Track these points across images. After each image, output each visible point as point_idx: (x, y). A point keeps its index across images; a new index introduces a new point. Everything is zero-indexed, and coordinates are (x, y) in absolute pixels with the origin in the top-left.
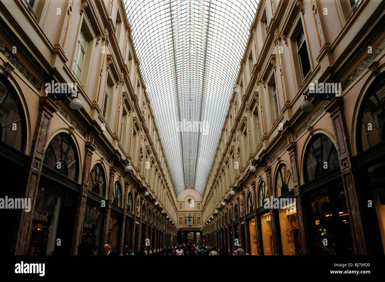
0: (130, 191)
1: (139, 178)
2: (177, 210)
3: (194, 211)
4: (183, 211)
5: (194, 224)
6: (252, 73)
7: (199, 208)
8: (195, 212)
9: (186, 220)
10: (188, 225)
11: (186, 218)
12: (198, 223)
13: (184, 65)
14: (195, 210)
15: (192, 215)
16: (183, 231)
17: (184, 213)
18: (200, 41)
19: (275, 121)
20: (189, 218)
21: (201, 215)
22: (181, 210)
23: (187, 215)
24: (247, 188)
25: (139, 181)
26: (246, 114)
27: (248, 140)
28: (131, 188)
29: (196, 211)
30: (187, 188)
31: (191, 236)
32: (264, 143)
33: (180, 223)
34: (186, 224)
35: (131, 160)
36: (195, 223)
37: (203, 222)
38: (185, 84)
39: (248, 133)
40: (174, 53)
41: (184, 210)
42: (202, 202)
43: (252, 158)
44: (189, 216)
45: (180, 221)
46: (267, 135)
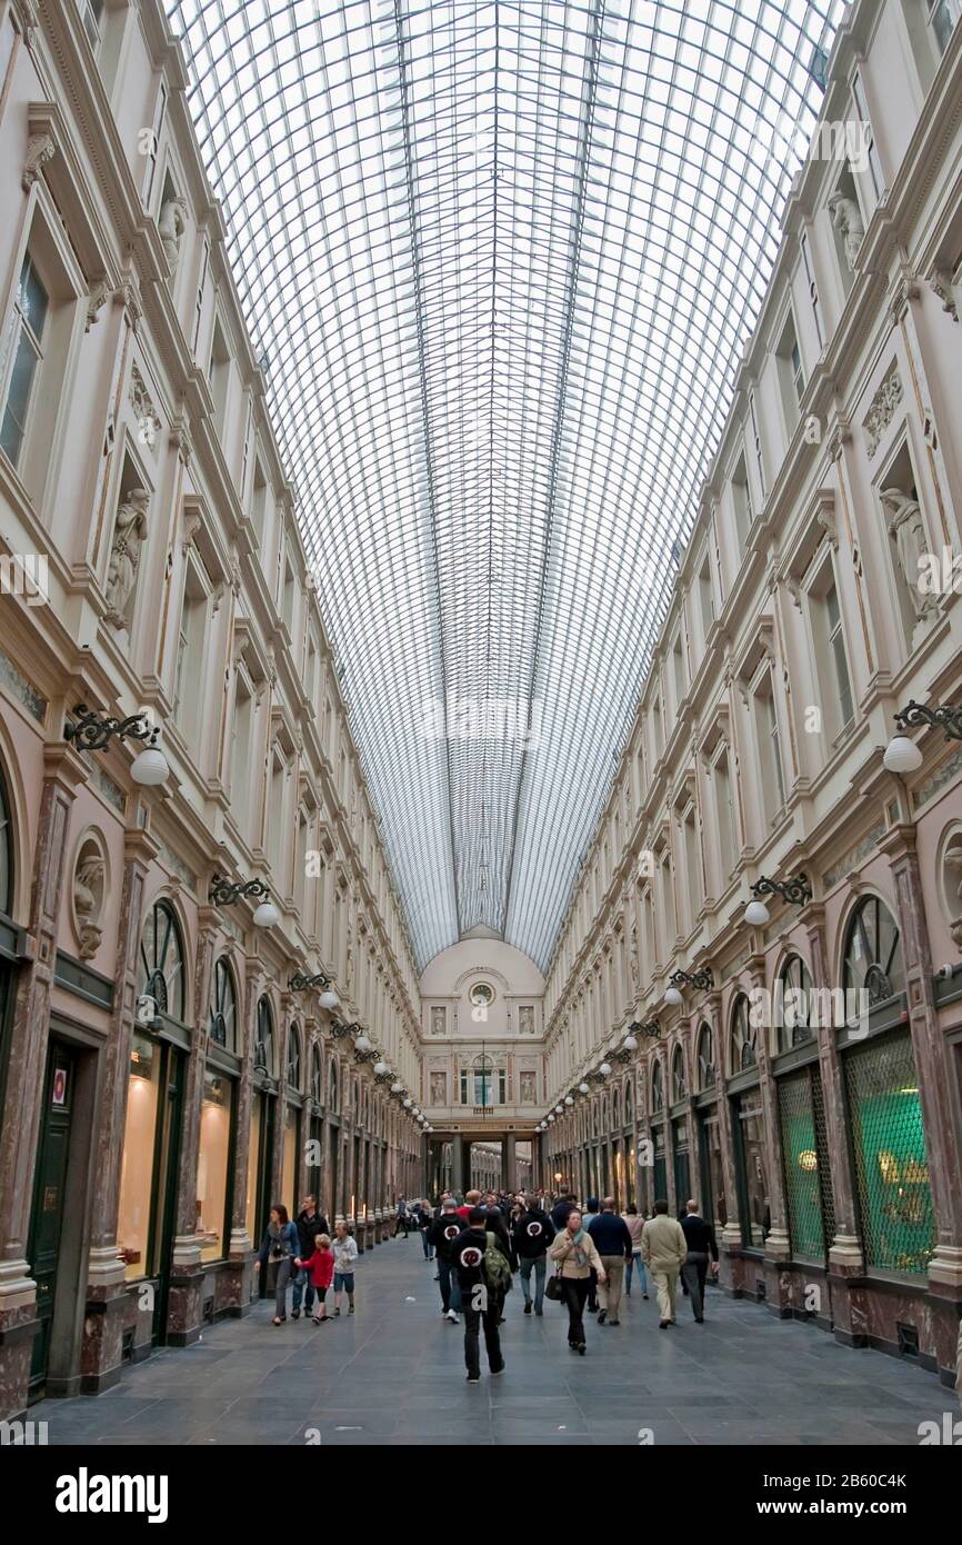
0: (265, 991)
1: (296, 942)
2: (418, 1036)
3: (504, 1042)
4: (449, 1043)
5: (502, 1101)
6: (749, 544)
7: (527, 1025)
8: (509, 1048)
9: (464, 1082)
10: (476, 1109)
11: (464, 1073)
12: (524, 1097)
13: (466, 458)
14: (509, 1036)
15: (493, 1062)
16: (449, 1137)
17: (456, 1049)
18: (537, 334)
19: (839, 738)
20: (477, 1073)
21: (539, 1059)
22: (440, 1037)
23: (472, 1063)
24: (728, 981)
25: (296, 951)
26: (722, 694)
27: (732, 794)
28: (268, 979)
29: (515, 1042)
30: (467, 935)
31: (489, 1161)
32: (798, 814)
33: (434, 1098)
34: (464, 1101)
35: (266, 873)
36: (510, 1099)
37: (550, 1094)
38: (468, 535)
39: (733, 768)
40: (422, 362)
41: (455, 1036)
42: (543, 996)
43: (750, 865)
44: (478, 1063)
45: (433, 1089)
46: (807, 787)
